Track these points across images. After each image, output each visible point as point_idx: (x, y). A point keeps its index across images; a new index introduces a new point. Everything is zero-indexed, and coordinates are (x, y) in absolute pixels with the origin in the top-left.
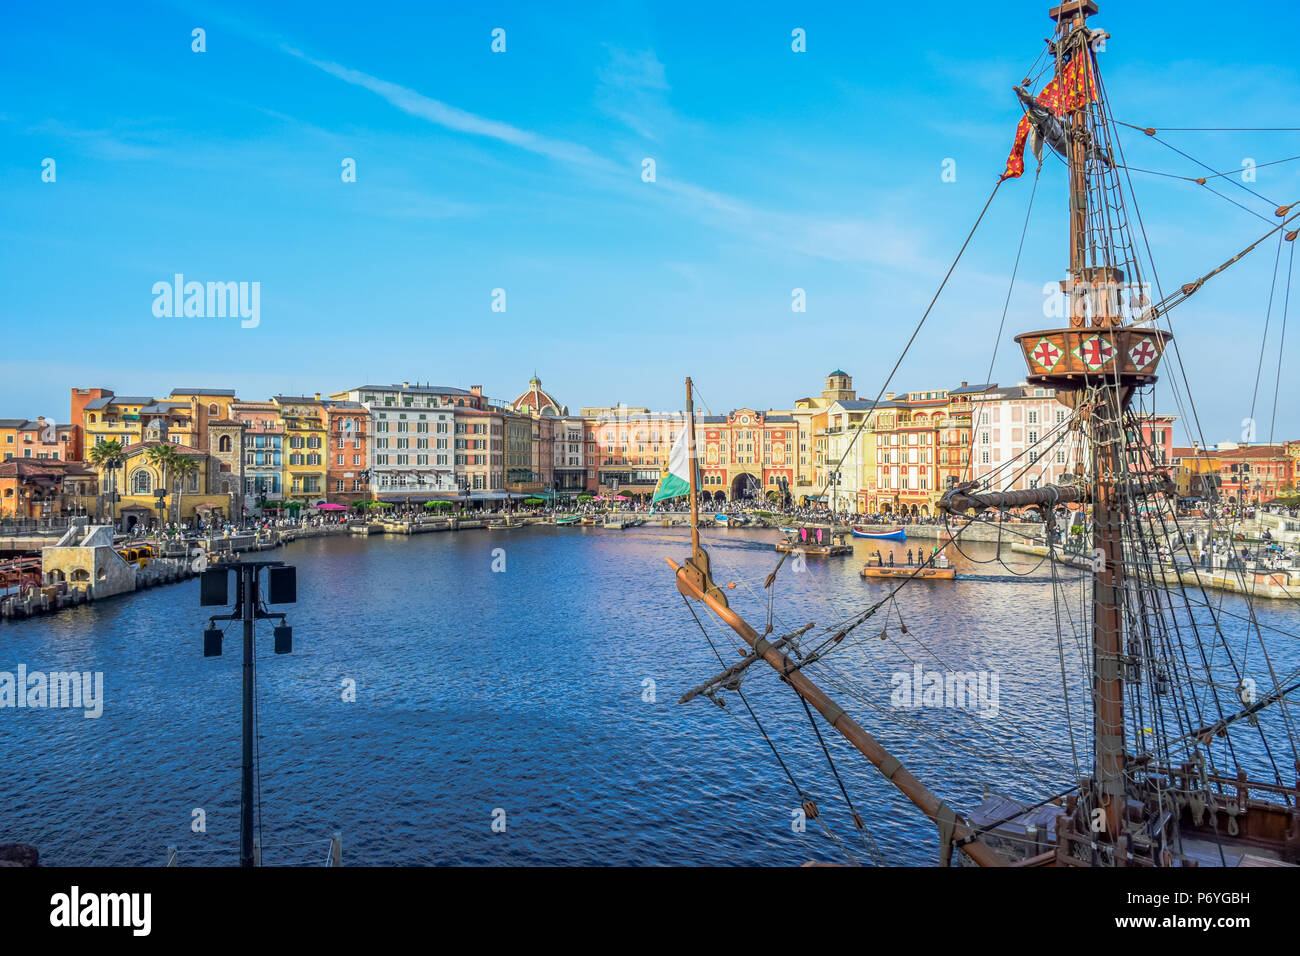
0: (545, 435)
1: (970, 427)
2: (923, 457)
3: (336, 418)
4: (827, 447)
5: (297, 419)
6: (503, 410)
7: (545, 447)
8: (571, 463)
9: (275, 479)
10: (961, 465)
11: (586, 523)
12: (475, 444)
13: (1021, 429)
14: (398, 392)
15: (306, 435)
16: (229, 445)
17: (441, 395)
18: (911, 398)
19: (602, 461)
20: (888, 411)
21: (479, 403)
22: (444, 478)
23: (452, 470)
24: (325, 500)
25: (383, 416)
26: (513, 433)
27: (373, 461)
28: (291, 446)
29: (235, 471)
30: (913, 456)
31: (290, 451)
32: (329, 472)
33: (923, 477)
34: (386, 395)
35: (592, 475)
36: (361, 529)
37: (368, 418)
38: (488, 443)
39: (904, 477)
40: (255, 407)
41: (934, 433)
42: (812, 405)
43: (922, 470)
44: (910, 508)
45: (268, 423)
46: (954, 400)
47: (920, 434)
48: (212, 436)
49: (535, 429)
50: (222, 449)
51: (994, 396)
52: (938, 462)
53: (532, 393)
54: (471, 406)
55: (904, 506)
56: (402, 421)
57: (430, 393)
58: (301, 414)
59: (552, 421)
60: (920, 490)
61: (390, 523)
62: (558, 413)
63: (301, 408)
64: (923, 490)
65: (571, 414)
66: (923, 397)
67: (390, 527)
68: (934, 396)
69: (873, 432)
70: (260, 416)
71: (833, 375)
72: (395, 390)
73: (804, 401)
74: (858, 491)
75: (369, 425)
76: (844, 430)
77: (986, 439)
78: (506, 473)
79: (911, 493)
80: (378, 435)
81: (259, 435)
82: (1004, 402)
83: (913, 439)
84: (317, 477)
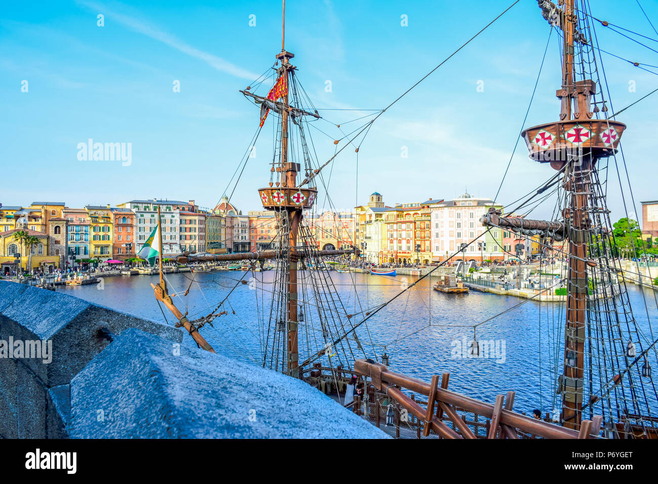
0: (228, 224)
1: (430, 221)
2: (409, 235)
3: (118, 217)
4: (366, 230)
5: (97, 217)
6: (205, 212)
7: (229, 231)
8: (242, 239)
9: (85, 248)
10: (426, 239)
11: (243, 269)
12: (190, 230)
13: (453, 222)
14: (150, 204)
15: (101, 226)
16: (59, 231)
17: (173, 205)
18: (404, 206)
19: (258, 237)
20: (392, 213)
21: (193, 209)
22: (174, 247)
23: (178, 243)
24: (112, 258)
25: (142, 216)
26: (211, 224)
27: (137, 239)
28: (94, 231)
29: (63, 244)
30: (404, 234)
31: (93, 233)
32: (114, 244)
33: (408, 245)
34: (144, 205)
35: (253, 245)
36: (126, 273)
37: (134, 217)
38: (197, 229)
39: (400, 245)
40: (75, 211)
41: (413, 223)
42: (362, 210)
43: (408, 242)
44: (402, 260)
45: (82, 219)
46: (423, 207)
47: (407, 224)
48: (50, 226)
49: (223, 222)
50: (56, 233)
51: (441, 205)
52: (415, 237)
53: (223, 204)
54: (189, 210)
55: (400, 259)
56: (152, 218)
57: (168, 204)
58: (99, 215)
59: (232, 218)
60: (407, 251)
61: (142, 269)
62: (236, 214)
63: (99, 212)
64: (409, 251)
65: (243, 214)
66: (409, 206)
67: (141, 272)
68: (414, 205)
69: (386, 223)
70: (78, 216)
71: (373, 194)
72: (149, 202)
73: (358, 207)
74: (379, 252)
75: (135, 220)
76: (373, 222)
77: (437, 226)
78: (207, 244)
79: (403, 253)
80: (139, 225)
81: (77, 225)
82: (445, 208)
83: (404, 226)
84: (107, 246)
